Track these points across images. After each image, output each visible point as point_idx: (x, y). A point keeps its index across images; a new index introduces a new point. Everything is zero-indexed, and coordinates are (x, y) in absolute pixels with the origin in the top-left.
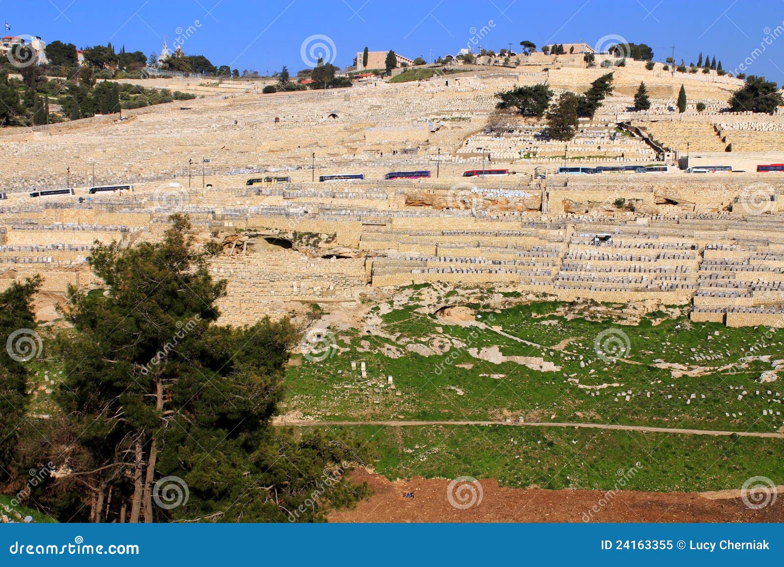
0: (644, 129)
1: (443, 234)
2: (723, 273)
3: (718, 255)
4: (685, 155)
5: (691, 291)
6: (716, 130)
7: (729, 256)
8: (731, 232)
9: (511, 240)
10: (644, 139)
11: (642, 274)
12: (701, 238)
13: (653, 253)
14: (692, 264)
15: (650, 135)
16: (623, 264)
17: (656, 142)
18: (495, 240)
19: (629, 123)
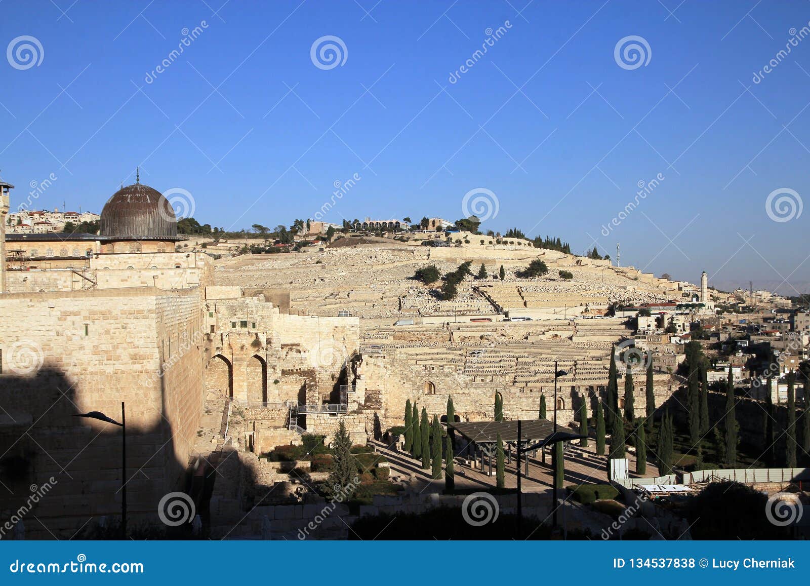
0: (486, 292)
1: (417, 355)
2: (526, 367)
3: (524, 360)
4: (507, 310)
5: (513, 375)
6: (519, 290)
7: (528, 360)
8: (528, 350)
9: (444, 356)
10: (487, 298)
11: (495, 369)
12: (517, 352)
13: (498, 359)
14: (514, 364)
15: (489, 296)
16: (489, 365)
17: (492, 300)
18: (437, 356)
19: (478, 288)
